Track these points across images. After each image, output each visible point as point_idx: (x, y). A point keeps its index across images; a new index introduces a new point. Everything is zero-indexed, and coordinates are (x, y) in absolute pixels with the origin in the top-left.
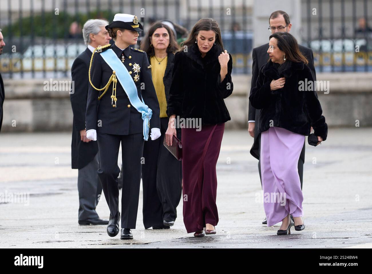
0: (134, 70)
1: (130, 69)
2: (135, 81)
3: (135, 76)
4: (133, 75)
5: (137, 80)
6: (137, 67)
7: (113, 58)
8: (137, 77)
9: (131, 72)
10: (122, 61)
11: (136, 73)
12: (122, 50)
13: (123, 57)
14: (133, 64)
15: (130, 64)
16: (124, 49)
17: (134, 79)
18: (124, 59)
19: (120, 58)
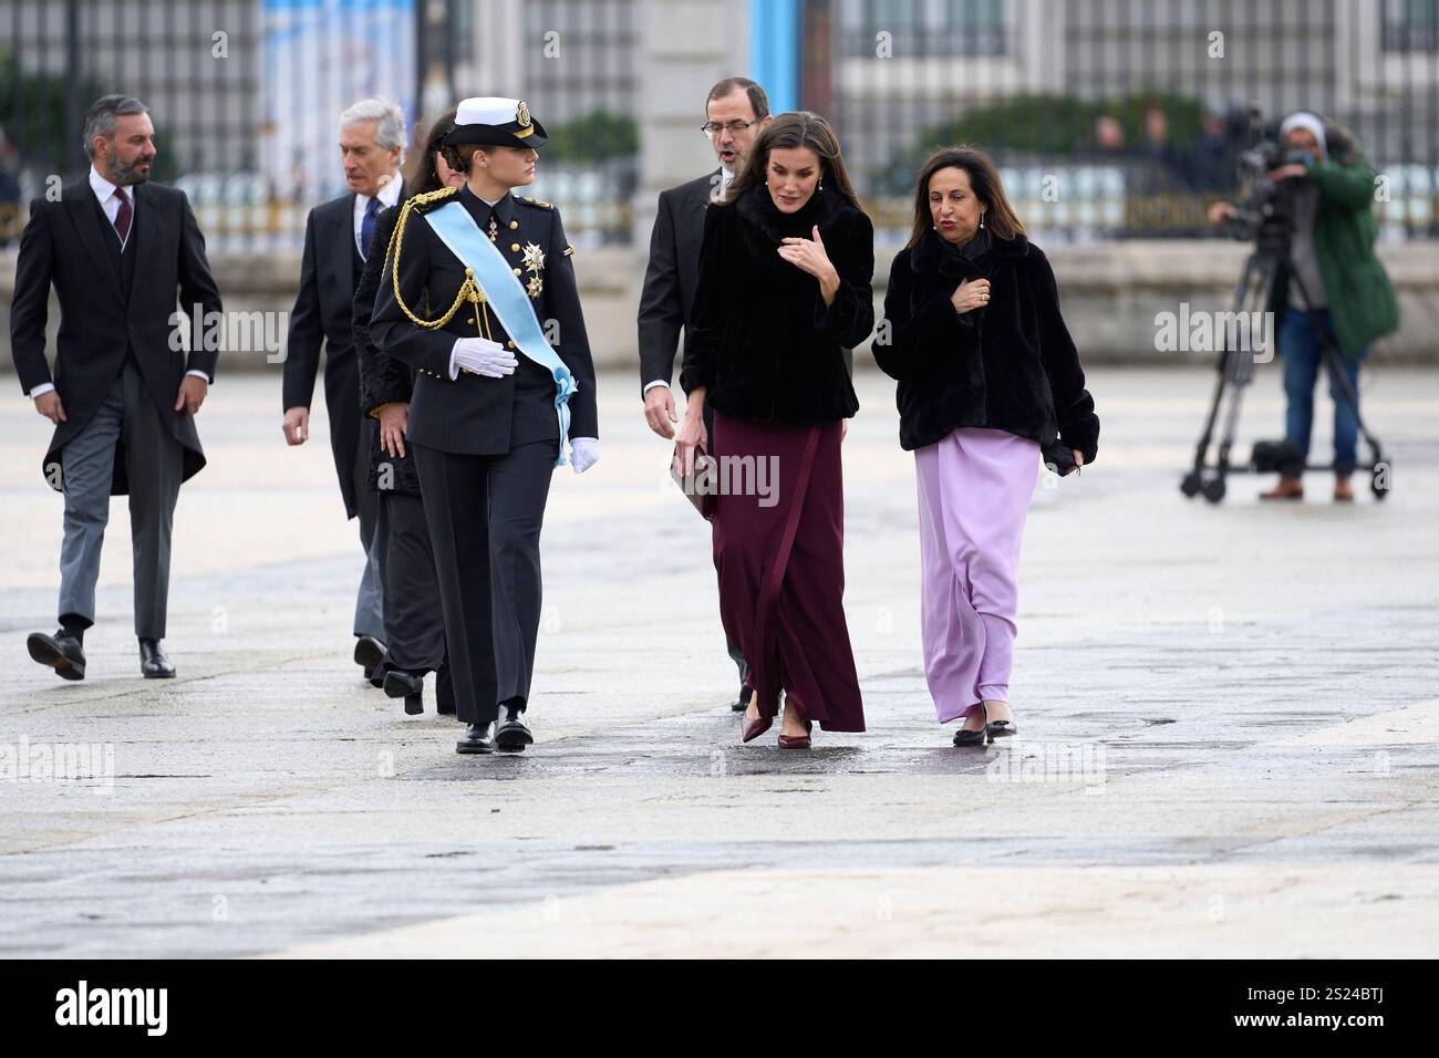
0: (527, 265)
1: (515, 260)
2: (530, 297)
3: (530, 282)
4: (525, 279)
5: (536, 294)
6: (534, 255)
7: (465, 228)
8: (536, 284)
9: (518, 271)
10: (490, 236)
11: (533, 273)
12: (491, 204)
13: (493, 226)
14: (524, 245)
15: (516, 247)
16: (494, 203)
17: (527, 290)
18: (496, 233)
19: (486, 229)
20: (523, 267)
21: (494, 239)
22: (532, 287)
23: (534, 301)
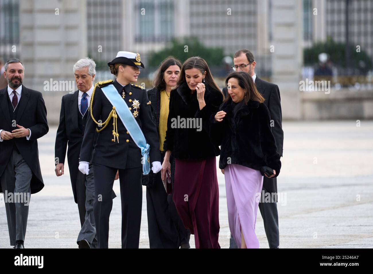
0: (133, 107)
1: (130, 105)
2: (134, 117)
3: (134, 112)
4: (133, 111)
5: (136, 116)
6: (136, 103)
7: (114, 93)
8: (136, 113)
9: (130, 108)
10: (122, 97)
11: (135, 110)
12: (123, 86)
13: (124, 93)
14: (133, 100)
15: (130, 100)
16: (125, 86)
17: (133, 115)
18: (125, 95)
19: (121, 94)
20: (132, 107)
21: (124, 97)
22: (135, 114)
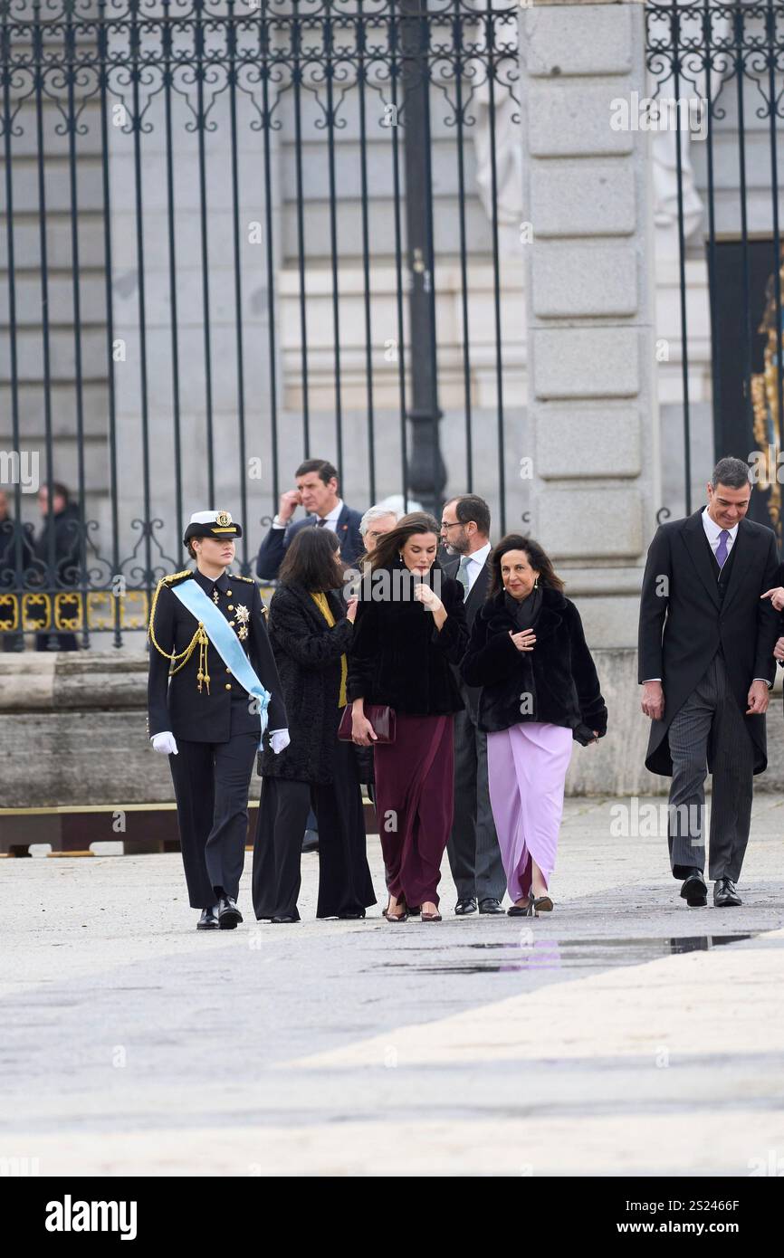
0: (238, 619)
1: (230, 616)
2: (240, 640)
3: (240, 630)
4: (236, 628)
5: (244, 638)
6: (242, 613)
7: (197, 595)
8: (244, 631)
9: (233, 623)
10: (214, 601)
11: (242, 624)
12: (214, 580)
13: (216, 594)
14: (236, 606)
15: (231, 607)
16: (216, 579)
17: (238, 635)
18: (218, 598)
19: (211, 596)
20: (236, 620)
21: (216, 602)
22: (241, 633)
23: (243, 642)
